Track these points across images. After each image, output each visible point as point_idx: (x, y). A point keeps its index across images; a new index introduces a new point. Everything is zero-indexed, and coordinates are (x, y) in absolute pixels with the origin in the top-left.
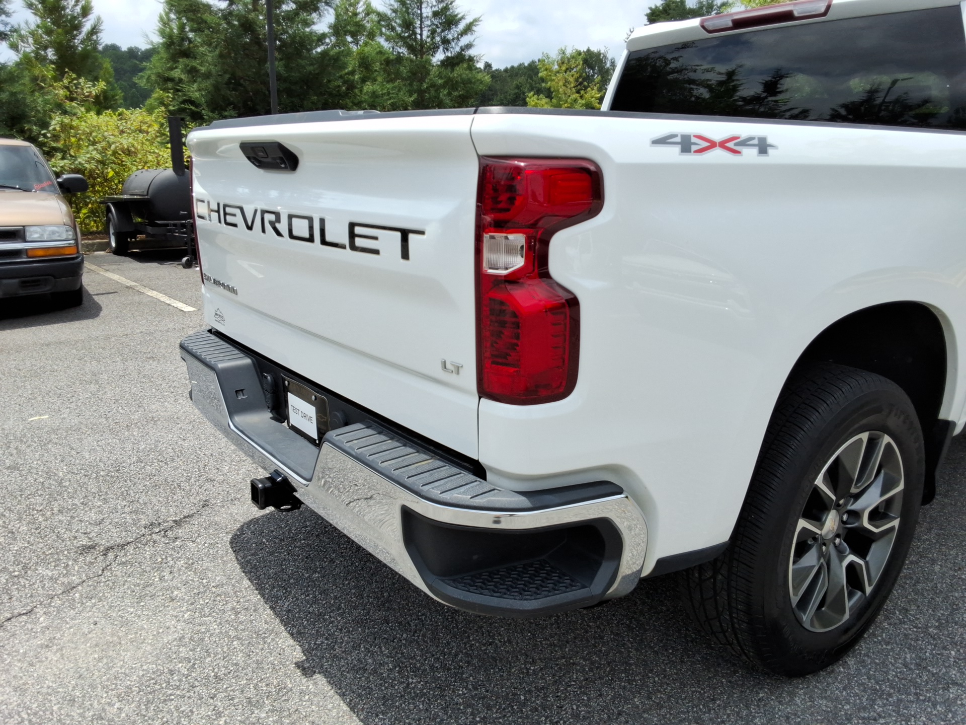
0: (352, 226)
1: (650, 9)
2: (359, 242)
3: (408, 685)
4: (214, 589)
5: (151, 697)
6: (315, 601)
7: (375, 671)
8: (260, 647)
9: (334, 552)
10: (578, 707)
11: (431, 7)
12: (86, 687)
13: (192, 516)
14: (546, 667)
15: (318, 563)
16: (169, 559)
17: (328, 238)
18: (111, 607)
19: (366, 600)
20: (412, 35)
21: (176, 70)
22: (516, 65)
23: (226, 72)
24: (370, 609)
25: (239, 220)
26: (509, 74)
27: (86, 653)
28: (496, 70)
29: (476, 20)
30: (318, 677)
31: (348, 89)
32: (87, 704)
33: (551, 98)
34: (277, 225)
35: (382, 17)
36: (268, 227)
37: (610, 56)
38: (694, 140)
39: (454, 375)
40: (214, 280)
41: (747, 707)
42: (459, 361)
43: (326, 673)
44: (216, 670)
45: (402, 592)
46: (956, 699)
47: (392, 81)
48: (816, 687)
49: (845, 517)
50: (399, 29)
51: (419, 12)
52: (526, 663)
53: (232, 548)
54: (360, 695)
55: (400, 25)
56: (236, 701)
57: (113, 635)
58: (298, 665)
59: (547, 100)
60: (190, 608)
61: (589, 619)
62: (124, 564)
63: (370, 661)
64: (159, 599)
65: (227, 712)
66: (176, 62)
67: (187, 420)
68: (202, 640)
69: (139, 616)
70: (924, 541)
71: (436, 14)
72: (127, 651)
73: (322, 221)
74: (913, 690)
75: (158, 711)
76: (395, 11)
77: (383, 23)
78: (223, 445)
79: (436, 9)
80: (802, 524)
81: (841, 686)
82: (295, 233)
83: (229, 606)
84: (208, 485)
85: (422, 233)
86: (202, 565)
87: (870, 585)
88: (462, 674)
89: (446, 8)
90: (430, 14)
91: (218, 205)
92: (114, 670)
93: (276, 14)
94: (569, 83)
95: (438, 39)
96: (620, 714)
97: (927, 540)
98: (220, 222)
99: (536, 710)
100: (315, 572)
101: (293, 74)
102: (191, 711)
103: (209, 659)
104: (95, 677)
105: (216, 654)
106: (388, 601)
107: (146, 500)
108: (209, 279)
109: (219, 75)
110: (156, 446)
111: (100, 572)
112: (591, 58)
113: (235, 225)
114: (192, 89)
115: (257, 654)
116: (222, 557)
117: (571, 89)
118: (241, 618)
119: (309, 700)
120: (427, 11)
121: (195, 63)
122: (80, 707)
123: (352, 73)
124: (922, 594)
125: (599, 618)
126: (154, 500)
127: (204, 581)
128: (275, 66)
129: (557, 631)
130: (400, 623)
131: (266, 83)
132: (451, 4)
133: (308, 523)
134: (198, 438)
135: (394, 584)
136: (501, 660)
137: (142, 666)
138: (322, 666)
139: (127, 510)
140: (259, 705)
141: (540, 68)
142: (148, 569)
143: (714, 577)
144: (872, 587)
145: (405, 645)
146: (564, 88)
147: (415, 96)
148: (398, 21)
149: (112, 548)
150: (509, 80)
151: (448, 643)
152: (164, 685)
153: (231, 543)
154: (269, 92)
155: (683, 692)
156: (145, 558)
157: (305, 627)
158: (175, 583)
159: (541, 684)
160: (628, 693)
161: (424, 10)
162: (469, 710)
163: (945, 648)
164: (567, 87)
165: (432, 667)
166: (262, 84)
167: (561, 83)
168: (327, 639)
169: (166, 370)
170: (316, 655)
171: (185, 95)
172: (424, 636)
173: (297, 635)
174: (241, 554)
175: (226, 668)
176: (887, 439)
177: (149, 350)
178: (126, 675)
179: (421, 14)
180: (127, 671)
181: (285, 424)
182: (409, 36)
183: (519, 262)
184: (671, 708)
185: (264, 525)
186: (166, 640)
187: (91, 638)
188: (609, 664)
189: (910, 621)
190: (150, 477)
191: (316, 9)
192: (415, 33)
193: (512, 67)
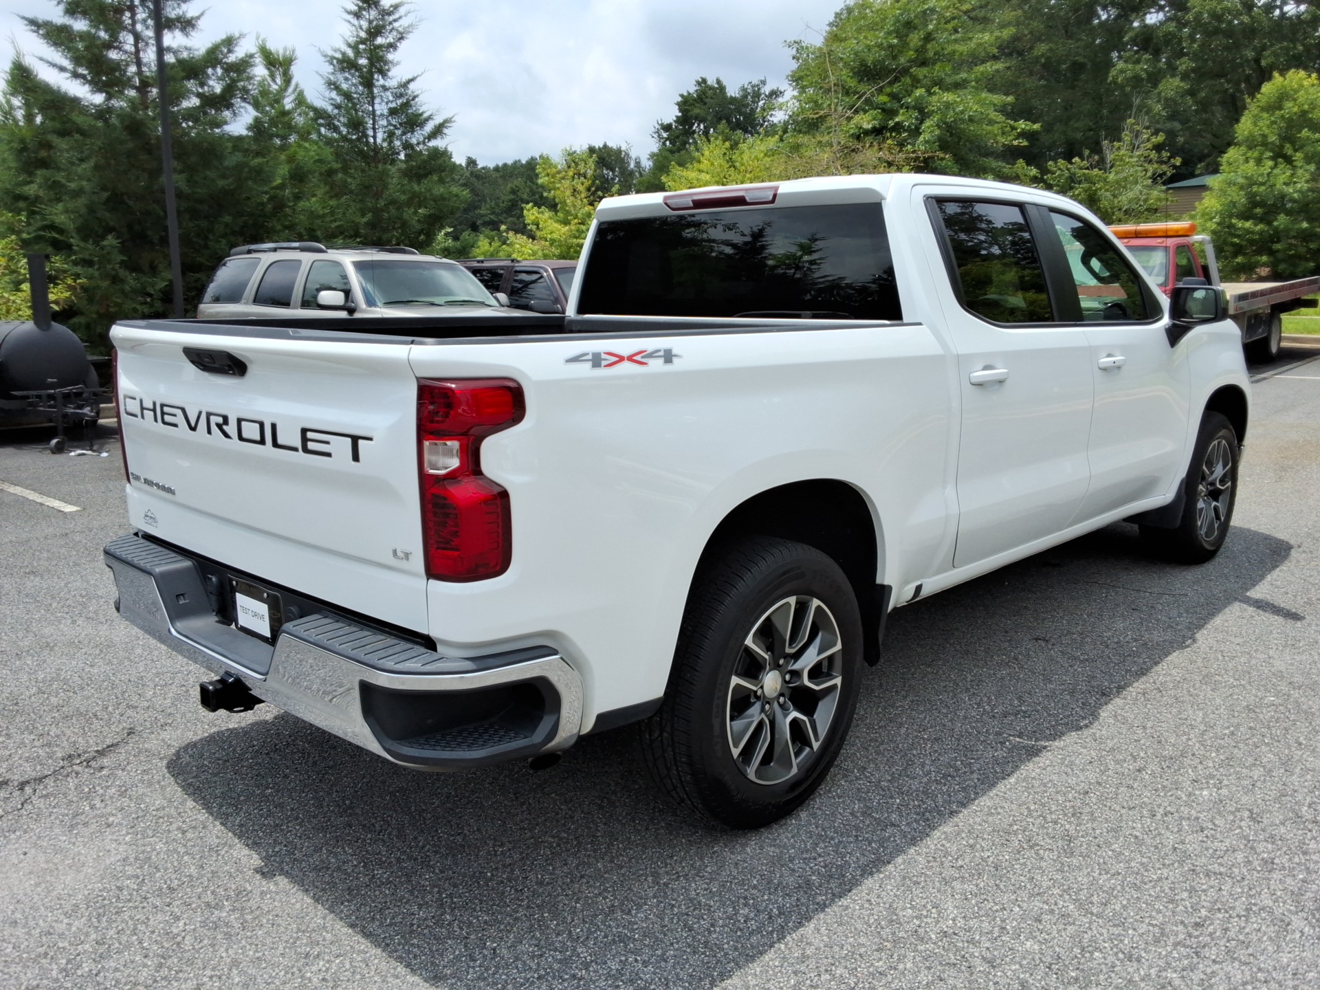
0: (304, 431)
1: (682, 96)
2: (311, 446)
3: (374, 876)
4: (154, 813)
5: (101, 911)
6: (270, 814)
7: (339, 868)
8: (214, 859)
9: (287, 767)
10: (542, 876)
11: (387, 103)
12: (27, 910)
13: (117, 744)
14: (514, 847)
15: (270, 780)
16: (97, 788)
17: (280, 441)
18: (39, 837)
19: (326, 809)
20: (362, 137)
21: (32, 185)
22: (510, 162)
23: (104, 188)
24: (331, 817)
25: (180, 419)
26: (501, 173)
27: (21, 881)
28: (483, 168)
29: (446, 121)
30: (278, 878)
31: (275, 208)
32: (32, 923)
33: (556, 212)
34: (225, 427)
35: (319, 113)
36: (214, 428)
37: (633, 154)
38: (604, 356)
39: (405, 561)
40: (145, 480)
41: (701, 859)
42: (408, 550)
43: (287, 874)
44: (168, 882)
45: (365, 799)
46: (890, 837)
47: (337, 196)
48: (768, 838)
49: (788, 677)
50: (344, 130)
51: (371, 108)
52: (494, 846)
53: (170, 773)
54: (324, 890)
55: (344, 125)
56: (193, 906)
57: (47, 862)
58: (258, 870)
59: (552, 214)
60: (131, 831)
61: (561, 804)
62: (46, 796)
63: (333, 860)
64: (94, 826)
65: (185, 916)
66: (31, 174)
67: (92, 644)
68: (150, 858)
69: (74, 844)
70: (897, 708)
71: (393, 112)
72: (67, 875)
73: (274, 427)
74: (854, 833)
75: (110, 921)
76: (338, 107)
77: (321, 121)
78: (141, 669)
79: (393, 105)
80: (735, 680)
81: (789, 835)
82: (245, 435)
83: (174, 826)
84: (130, 712)
85: (370, 439)
86: (137, 792)
87: (817, 740)
88: (430, 861)
89: (407, 105)
90: (386, 112)
91: (154, 404)
92: (55, 893)
93: (173, 112)
94: (579, 193)
95: (397, 143)
96: (582, 877)
97: (901, 706)
98: (156, 420)
99: (502, 882)
100: (268, 788)
101: (199, 190)
102: (147, 918)
103: (158, 875)
104: (35, 901)
105: (166, 869)
106: (350, 807)
107: (59, 732)
108: (137, 478)
109: (94, 193)
110: (58, 675)
111: (20, 806)
112: (609, 156)
113: (175, 425)
114: (55, 211)
115: (211, 865)
116: (159, 782)
117: (581, 200)
118: (189, 835)
119: (271, 898)
120: (381, 108)
121: (60, 177)
122: (24, 927)
123: (282, 187)
124: (883, 755)
125: (571, 801)
126: (68, 732)
127: (142, 806)
128: (174, 180)
129: (528, 817)
130: (364, 826)
131: (161, 203)
132: (413, 100)
133: (255, 743)
134: (110, 662)
135: (356, 792)
136: (469, 847)
137: (86, 886)
138: (282, 869)
139: (36, 743)
140: (218, 906)
141: (540, 173)
142: (75, 799)
143: (661, 735)
144: (819, 743)
145: (370, 844)
146: (572, 198)
147: (369, 216)
148: (342, 119)
149: (28, 782)
150: (500, 181)
151: (416, 838)
152: (114, 900)
153: (168, 767)
154: (165, 212)
155: (644, 853)
156: (70, 789)
157: (260, 838)
158: (108, 810)
159: (508, 861)
160: (591, 860)
161: (377, 106)
162: (436, 890)
163: (891, 797)
164: (576, 198)
165: (398, 860)
166: (154, 202)
167: (568, 193)
168: (285, 846)
169: (54, 587)
170: (274, 861)
171: (45, 219)
172: (390, 834)
173: (254, 845)
174: (181, 777)
175: (179, 880)
176: (816, 603)
177: (26, 563)
178: (70, 896)
179: (374, 111)
180: (71, 892)
181: (233, 626)
182: (358, 139)
183: (455, 463)
184: (631, 868)
185: (203, 748)
186: (108, 862)
187: (23, 868)
188: (576, 838)
189: (866, 777)
190: (58, 708)
191: (229, 106)
192: (366, 136)
193: (505, 165)
